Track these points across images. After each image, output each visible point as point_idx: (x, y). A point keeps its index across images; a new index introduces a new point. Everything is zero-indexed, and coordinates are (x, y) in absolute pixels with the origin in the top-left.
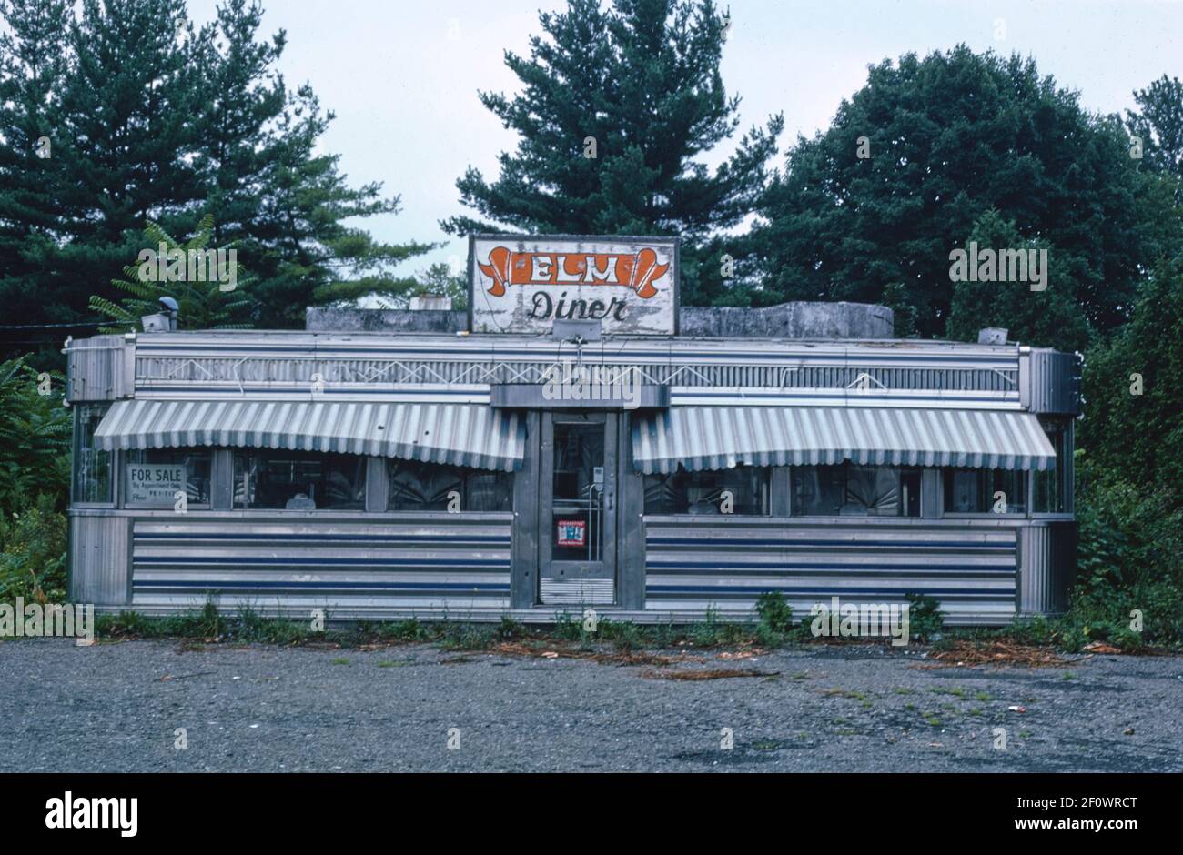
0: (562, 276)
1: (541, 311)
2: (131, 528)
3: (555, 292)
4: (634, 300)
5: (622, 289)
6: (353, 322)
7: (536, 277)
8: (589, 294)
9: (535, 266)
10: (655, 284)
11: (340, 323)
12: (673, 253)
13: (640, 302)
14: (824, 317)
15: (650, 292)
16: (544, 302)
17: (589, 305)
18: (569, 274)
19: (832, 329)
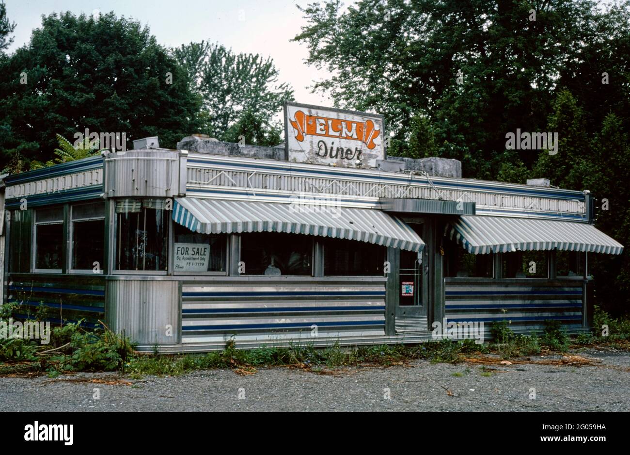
0: (331, 132)
1: (322, 152)
2: (180, 289)
3: (328, 141)
4: (366, 150)
5: (359, 143)
6: (224, 151)
7: (318, 131)
8: (345, 144)
9: (318, 125)
10: (375, 141)
11: (216, 151)
12: (382, 124)
13: (368, 151)
14: (447, 167)
15: (372, 146)
16: (323, 147)
17: (345, 151)
18: (334, 131)
19: (450, 174)
